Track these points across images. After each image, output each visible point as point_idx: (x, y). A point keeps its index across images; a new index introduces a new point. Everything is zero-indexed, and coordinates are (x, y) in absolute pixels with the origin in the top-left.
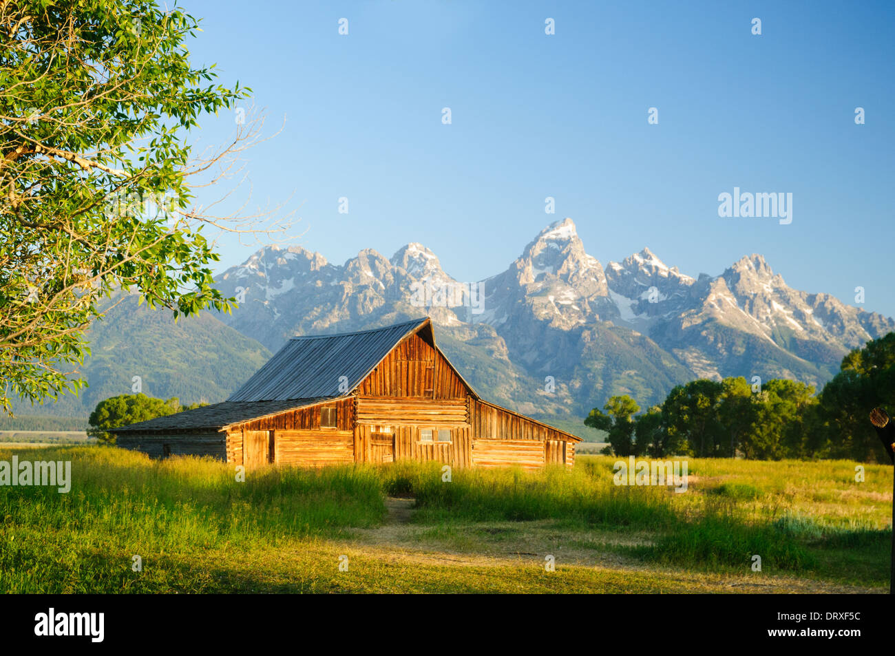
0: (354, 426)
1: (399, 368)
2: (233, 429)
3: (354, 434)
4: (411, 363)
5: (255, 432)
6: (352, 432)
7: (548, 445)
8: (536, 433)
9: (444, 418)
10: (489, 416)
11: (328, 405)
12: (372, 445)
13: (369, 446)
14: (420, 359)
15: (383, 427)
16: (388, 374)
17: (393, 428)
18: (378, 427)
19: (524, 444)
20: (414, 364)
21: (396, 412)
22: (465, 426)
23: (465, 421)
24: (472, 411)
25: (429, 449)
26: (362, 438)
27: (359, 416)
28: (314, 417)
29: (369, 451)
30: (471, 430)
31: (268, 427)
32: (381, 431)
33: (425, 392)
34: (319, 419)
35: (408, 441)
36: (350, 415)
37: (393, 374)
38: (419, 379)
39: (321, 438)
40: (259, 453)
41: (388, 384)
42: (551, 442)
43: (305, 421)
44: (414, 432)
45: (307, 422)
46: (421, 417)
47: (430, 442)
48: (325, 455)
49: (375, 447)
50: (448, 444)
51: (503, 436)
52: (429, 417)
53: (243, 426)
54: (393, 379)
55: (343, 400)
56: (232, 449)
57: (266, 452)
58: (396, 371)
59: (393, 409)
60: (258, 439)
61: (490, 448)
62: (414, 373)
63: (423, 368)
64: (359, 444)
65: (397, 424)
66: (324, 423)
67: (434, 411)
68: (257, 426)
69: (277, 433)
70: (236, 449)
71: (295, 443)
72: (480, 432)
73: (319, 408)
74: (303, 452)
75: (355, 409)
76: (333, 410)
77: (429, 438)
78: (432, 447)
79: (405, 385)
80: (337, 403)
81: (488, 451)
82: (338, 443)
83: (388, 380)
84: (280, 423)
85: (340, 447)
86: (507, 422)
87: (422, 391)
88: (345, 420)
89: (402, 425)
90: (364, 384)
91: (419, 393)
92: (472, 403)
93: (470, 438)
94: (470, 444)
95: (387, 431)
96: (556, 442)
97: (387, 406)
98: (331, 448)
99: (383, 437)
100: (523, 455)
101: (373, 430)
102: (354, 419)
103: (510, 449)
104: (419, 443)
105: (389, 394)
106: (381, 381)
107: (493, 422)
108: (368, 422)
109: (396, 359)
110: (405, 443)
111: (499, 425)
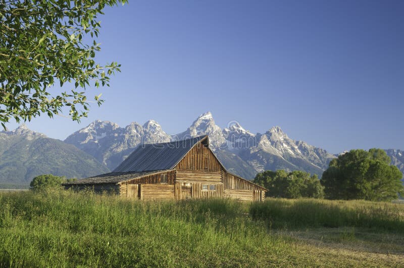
0: (175, 183)
1: (194, 157)
2: (122, 184)
3: (175, 186)
5: (132, 185)
6: (173, 186)
7: (254, 192)
8: (250, 187)
9: (212, 180)
10: (230, 179)
11: (164, 173)
13: (181, 192)
14: (202, 154)
15: (187, 183)
16: (189, 160)
17: (191, 184)
18: (185, 183)
19: (245, 192)
20: (200, 156)
21: (192, 177)
22: (221, 183)
23: (221, 181)
24: (224, 177)
25: (206, 193)
26: (178, 188)
27: (177, 178)
28: (158, 178)
29: (181, 194)
30: (223, 185)
31: (138, 183)
32: (186, 185)
33: (204, 168)
34: (160, 179)
35: (197, 190)
36: (173, 178)
37: (191, 160)
38: (202, 162)
39: (161, 188)
40: (134, 194)
41: (189, 164)
42: (256, 191)
43: (154, 180)
44: (200, 186)
46: (204, 179)
47: (206, 190)
48: (162, 196)
49: (183, 192)
50: (214, 191)
51: (237, 188)
52: (206, 179)
53: (127, 182)
54: (191, 162)
55: (170, 171)
56: (123, 193)
57: (136, 194)
58: (192, 158)
59: (191, 175)
60: (133, 188)
61: (231, 193)
62: (200, 160)
63: (204, 158)
64: (177, 191)
65: (193, 182)
66: (162, 181)
67: (208, 177)
68: (133, 182)
69: (142, 185)
70: (124, 192)
71: (150, 190)
72: (227, 186)
73: (160, 175)
74: (153, 194)
75: (175, 175)
76: (166, 176)
77: (206, 188)
79: (196, 165)
80: (168, 172)
82: (168, 190)
83: (189, 162)
84: (143, 181)
85: (169, 192)
86: (238, 182)
88: (171, 180)
89: (195, 183)
90: (179, 164)
91: (202, 169)
92: (224, 174)
93: (223, 189)
94: (223, 191)
95: (188, 185)
96: (258, 191)
97: (189, 174)
98: (165, 193)
99: (186, 188)
101: (183, 185)
102: (175, 179)
103: (240, 194)
104: (202, 191)
105: (189, 169)
106: (186, 163)
107: (232, 182)
108: (181, 181)
109: (192, 154)
110: (196, 191)
111: (235, 183)
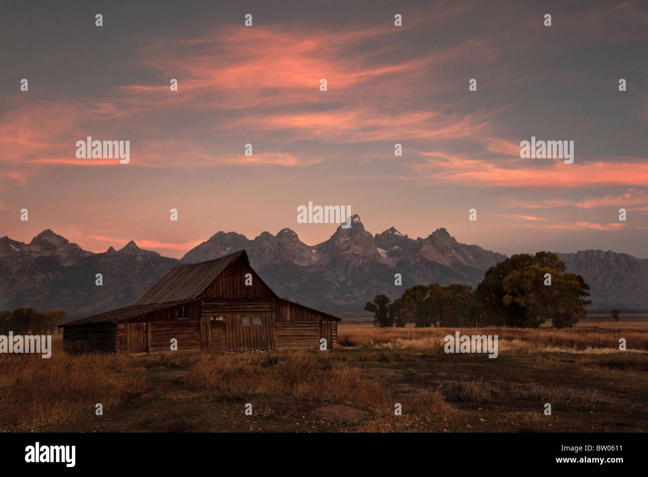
0: (200, 317)
1: (228, 281)
2: (120, 322)
3: (200, 321)
4: (235, 278)
5: (135, 324)
6: (198, 321)
7: (321, 323)
8: (313, 317)
9: (257, 310)
10: (285, 309)
11: (183, 305)
12: (212, 328)
13: (210, 329)
14: (241, 275)
15: (218, 317)
16: (221, 285)
17: (224, 317)
18: (215, 317)
19: (306, 323)
20: (237, 278)
21: (226, 307)
22: (270, 314)
23: (270, 311)
24: (274, 305)
25: (248, 330)
26: (205, 325)
27: (203, 311)
28: (174, 312)
29: (210, 332)
30: (274, 316)
31: (144, 320)
32: (217, 319)
33: (245, 295)
34: (177, 314)
35: (234, 325)
36: (197, 310)
37: (224, 285)
38: (241, 287)
39: (178, 325)
40: (138, 336)
41: (221, 291)
42: (323, 322)
44: (238, 319)
45: (169, 316)
46: (242, 310)
47: (248, 325)
48: (181, 335)
49: (213, 330)
50: (260, 325)
51: (294, 319)
52: (247, 310)
53: (127, 320)
54: (224, 288)
55: (192, 301)
56: (119, 335)
59: (225, 306)
60: (137, 328)
61: (286, 327)
62: (237, 283)
64: (203, 328)
65: (227, 315)
66: (180, 316)
67: (250, 306)
68: (136, 320)
69: (150, 324)
70: (122, 334)
71: (162, 329)
72: (279, 317)
75: (200, 307)
76: (186, 308)
77: (247, 322)
78: (250, 328)
79: (232, 292)
80: (188, 304)
81: (286, 329)
82: (190, 328)
83: (221, 288)
84: (152, 318)
85: (192, 330)
87: (243, 294)
88: (194, 313)
89: (230, 315)
90: (206, 291)
91: (241, 296)
92: (274, 300)
93: (274, 321)
94: (273, 324)
95: (221, 319)
96: (326, 322)
97: (221, 304)
98: (184, 331)
99: (218, 323)
100: (307, 330)
101: (212, 319)
102: (201, 313)
103: (299, 327)
104: (241, 326)
105: (221, 296)
106: (216, 289)
107: (287, 312)
108: (209, 314)
109: (226, 276)
110: (232, 326)
111: (291, 313)
